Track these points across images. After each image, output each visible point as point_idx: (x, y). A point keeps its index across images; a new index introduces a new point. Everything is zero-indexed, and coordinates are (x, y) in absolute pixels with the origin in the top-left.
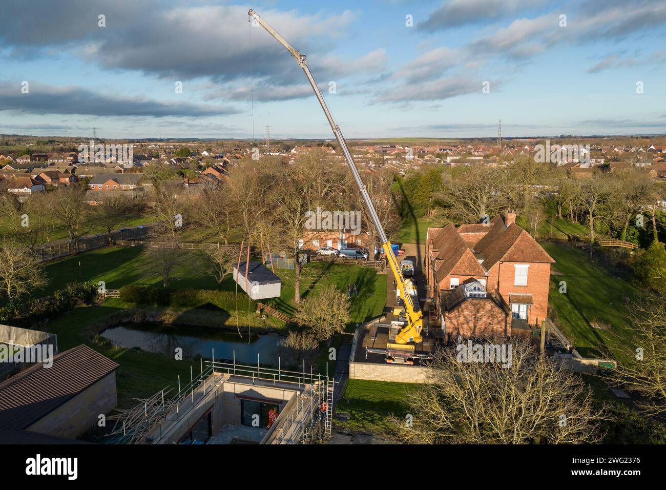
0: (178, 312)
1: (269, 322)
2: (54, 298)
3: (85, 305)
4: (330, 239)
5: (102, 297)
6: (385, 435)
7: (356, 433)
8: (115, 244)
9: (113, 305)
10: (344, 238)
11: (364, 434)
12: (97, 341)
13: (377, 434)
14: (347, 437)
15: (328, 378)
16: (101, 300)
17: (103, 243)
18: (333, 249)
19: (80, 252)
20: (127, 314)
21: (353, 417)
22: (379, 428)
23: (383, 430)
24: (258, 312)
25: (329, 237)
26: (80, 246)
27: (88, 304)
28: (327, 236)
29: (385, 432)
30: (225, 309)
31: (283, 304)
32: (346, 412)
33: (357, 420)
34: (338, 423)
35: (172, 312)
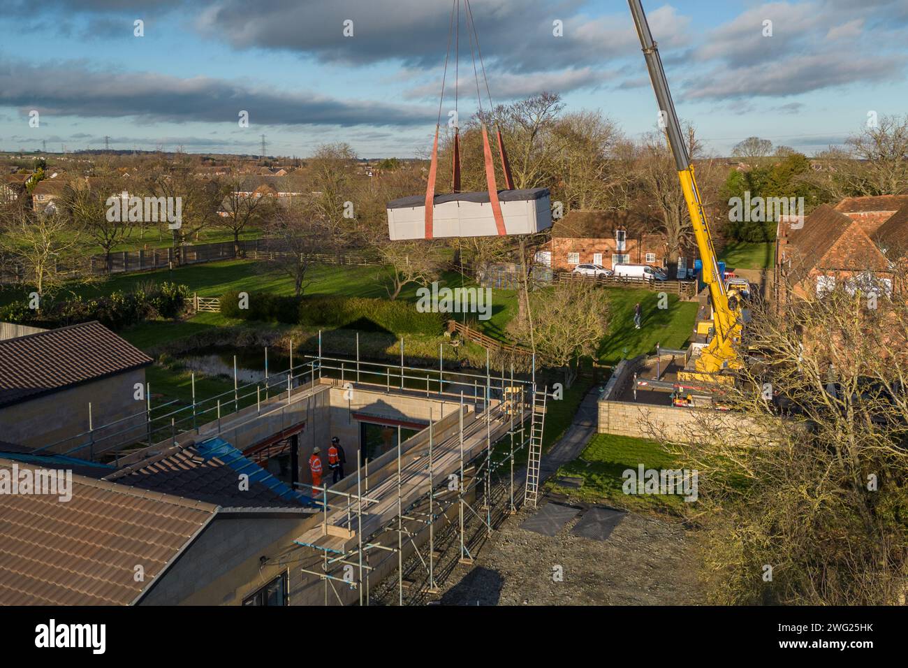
0: (310, 333)
1: (464, 352)
2: (110, 301)
3: (160, 318)
4: (599, 251)
5: (192, 309)
6: (653, 512)
7: (590, 506)
8: (244, 256)
9: (208, 321)
10: (623, 249)
11: (609, 509)
12: (161, 363)
13: (637, 511)
14: (570, 510)
15: (534, 387)
16: (190, 314)
17: (225, 254)
18: (603, 268)
19: (187, 264)
20: (225, 333)
21: (590, 483)
22: (642, 501)
23: (651, 505)
24: (447, 334)
25: (597, 247)
26: (188, 255)
27: (165, 317)
28: (593, 245)
29: (655, 510)
30: (391, 329)
31: (496, 330)
32: (579, 476)
33: (600, 488)
34: (558, 489)
35: (301, 333)
